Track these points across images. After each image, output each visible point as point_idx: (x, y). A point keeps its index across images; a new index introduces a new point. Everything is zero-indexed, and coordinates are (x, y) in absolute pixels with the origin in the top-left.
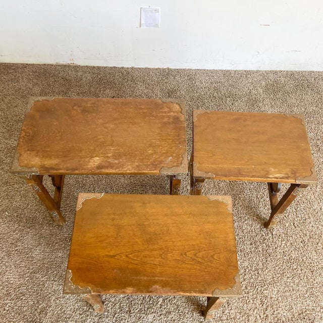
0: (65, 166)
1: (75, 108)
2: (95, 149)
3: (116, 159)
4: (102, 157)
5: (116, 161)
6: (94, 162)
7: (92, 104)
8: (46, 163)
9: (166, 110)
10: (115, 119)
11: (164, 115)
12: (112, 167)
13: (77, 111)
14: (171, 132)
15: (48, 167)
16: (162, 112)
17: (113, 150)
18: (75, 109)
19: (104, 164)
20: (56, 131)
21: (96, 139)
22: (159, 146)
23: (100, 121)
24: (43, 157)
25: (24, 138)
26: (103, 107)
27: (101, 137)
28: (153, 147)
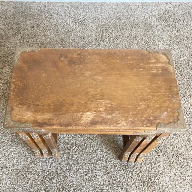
0: (58, 121)
1: (62, 59)
2: (86, 103)
3: (109, 114)
4: (94, 111)
5: (110, 116)
6: (87, 117)
7: (78, 54)
8: (38, 117)
9: (153, 61)
10: (102, 71)
11: (151, 66)
12: (106, 123)
13: (64, 62)
14: (162, 85)
15: (41, 121)
16: (149, 63)
17: (105, 103)
18: (62, 61)
19: (97, 119)
20: (46, 84)
21: (86, 91)
22: (151, 100)
23: (88, 73)
24: (35, 111)
25: (14, 91)
26: (90, 58)
27: (91, 90)
28: (145, 100)
